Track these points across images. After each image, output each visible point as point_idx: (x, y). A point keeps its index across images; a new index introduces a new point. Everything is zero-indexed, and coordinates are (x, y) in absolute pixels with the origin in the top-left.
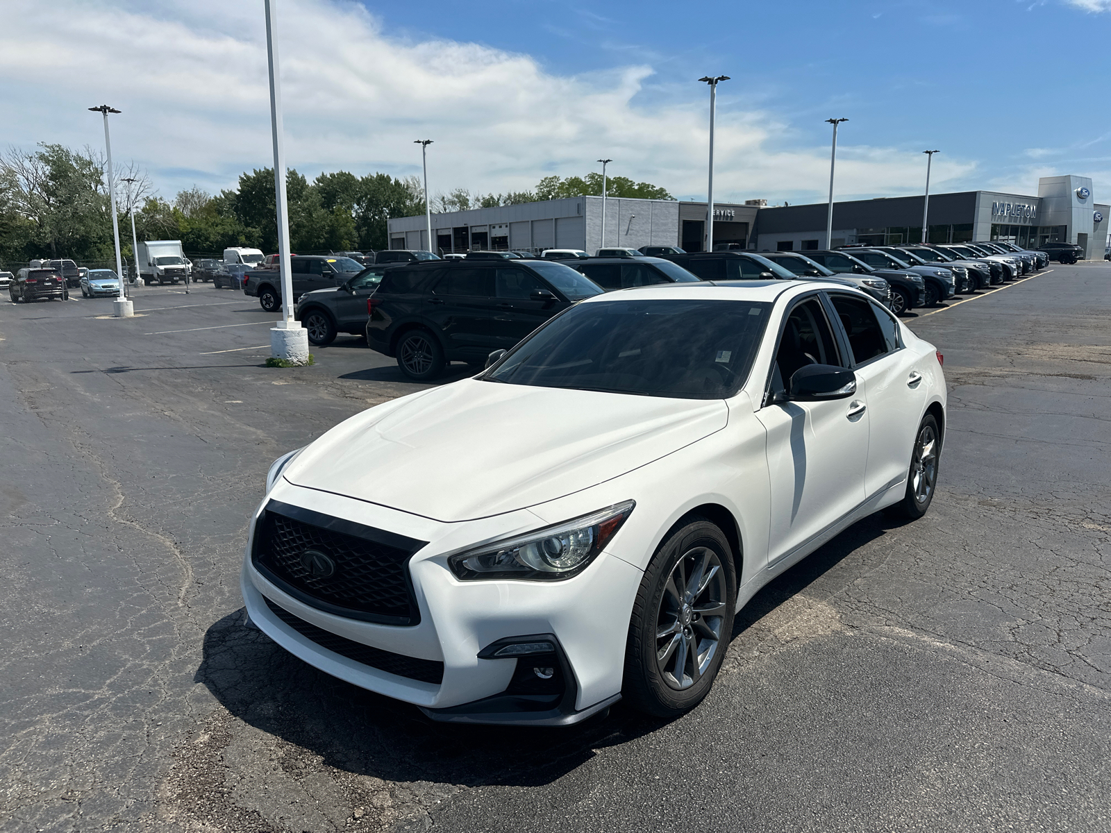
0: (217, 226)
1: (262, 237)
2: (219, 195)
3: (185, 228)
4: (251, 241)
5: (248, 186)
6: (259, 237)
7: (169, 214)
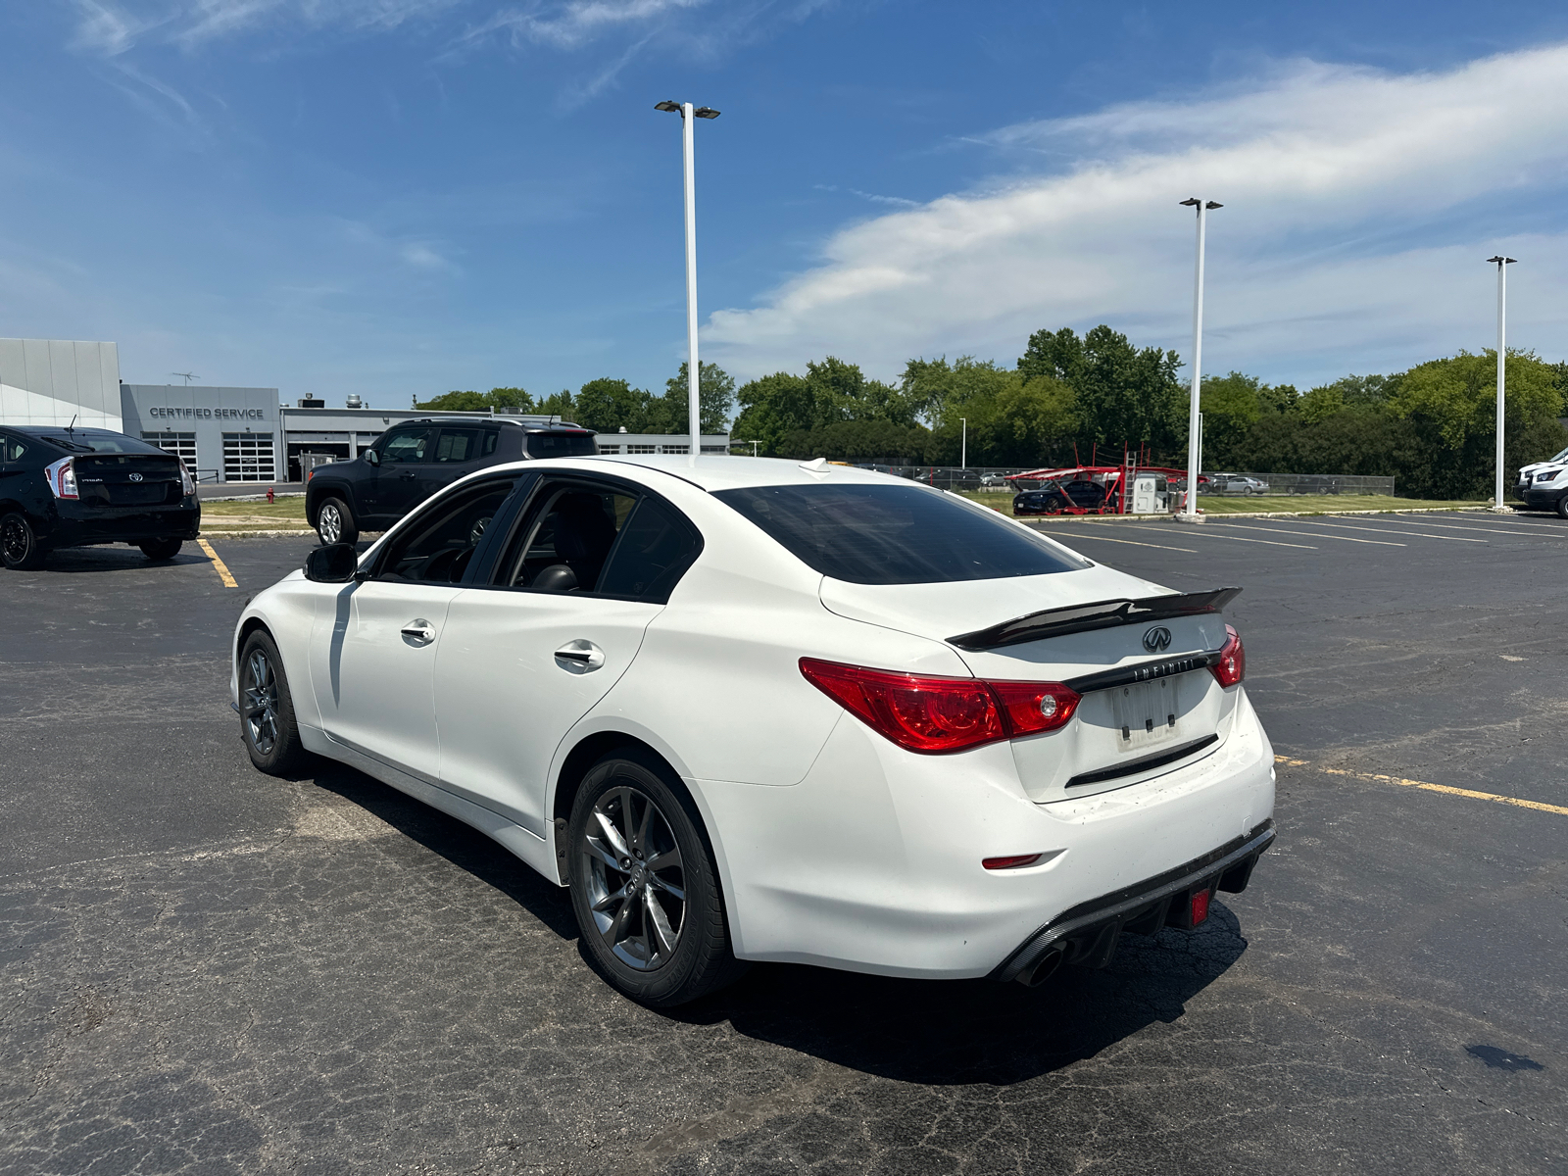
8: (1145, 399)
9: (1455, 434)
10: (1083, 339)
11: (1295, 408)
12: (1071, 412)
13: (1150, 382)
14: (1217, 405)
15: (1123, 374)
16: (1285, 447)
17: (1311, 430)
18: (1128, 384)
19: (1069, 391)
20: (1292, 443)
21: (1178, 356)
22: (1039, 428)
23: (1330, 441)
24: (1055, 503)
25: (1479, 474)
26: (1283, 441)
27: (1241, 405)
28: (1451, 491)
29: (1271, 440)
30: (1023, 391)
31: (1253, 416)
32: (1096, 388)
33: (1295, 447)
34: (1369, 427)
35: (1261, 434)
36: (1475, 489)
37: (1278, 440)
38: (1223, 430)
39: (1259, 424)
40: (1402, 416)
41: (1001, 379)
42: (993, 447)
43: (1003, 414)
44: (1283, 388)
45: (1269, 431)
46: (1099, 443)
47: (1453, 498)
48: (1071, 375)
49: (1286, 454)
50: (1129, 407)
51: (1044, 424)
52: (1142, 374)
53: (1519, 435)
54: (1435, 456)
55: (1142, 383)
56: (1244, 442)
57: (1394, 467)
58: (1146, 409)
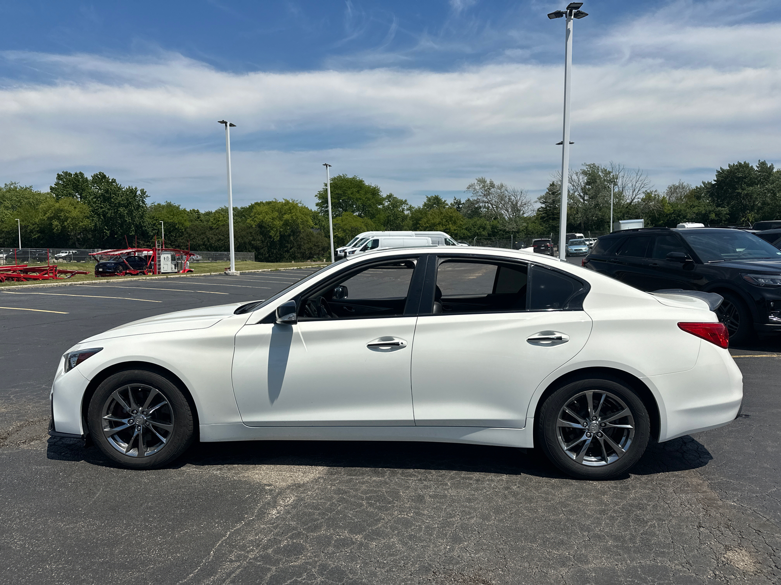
0: (694, 207)
1: (728, 214)
2: (700, 184)
3: (669, 210)
4: (719, 217)
5: (723, 177)
6: (727, 214)
7: (658, 201)
8: (130, 213)
9: (276, 234)
10: (90, 178)
11: (200, 220)
12: (88, 218)
13: (133, 204)
14: (168, 218)
15: (117, 199)
16: (203, 239)
17: (215, 231)
18: (120, 205)
19: (85, 206)
20: (207, 237)
21: (146, 192)
22: (69, 226)
23: (224, 236)
24: (121, 268)
25: (286, 251)
26: (202, 236)
27: (181, 218)
28: (276, 258)
29: (197, 235)
30: (57, 205)
31: (187, 224)
32: (102, 205)
33: (208, 239)
34: (241, 230)
35: (192, 232)
36: (285, 258)
37: (200, 235)
38: (172, 230)
39: (190, 228)
40: (254, 226)
41: (38, 198)
42: (39, 237)
43: (44, 218)
44: (194, 210)
45: (195, 231)
46: (107, 235)
47: (277, 262)
48: (85, 198)
49: (204, 242)
50: (122, 216)
51: (72, 224)
52: (128, 200)
53: (299, 235)
54: (269, 244)
55: (128, 205)
56: (183, 236)
57: (252, 248)
58: (131, 218)
